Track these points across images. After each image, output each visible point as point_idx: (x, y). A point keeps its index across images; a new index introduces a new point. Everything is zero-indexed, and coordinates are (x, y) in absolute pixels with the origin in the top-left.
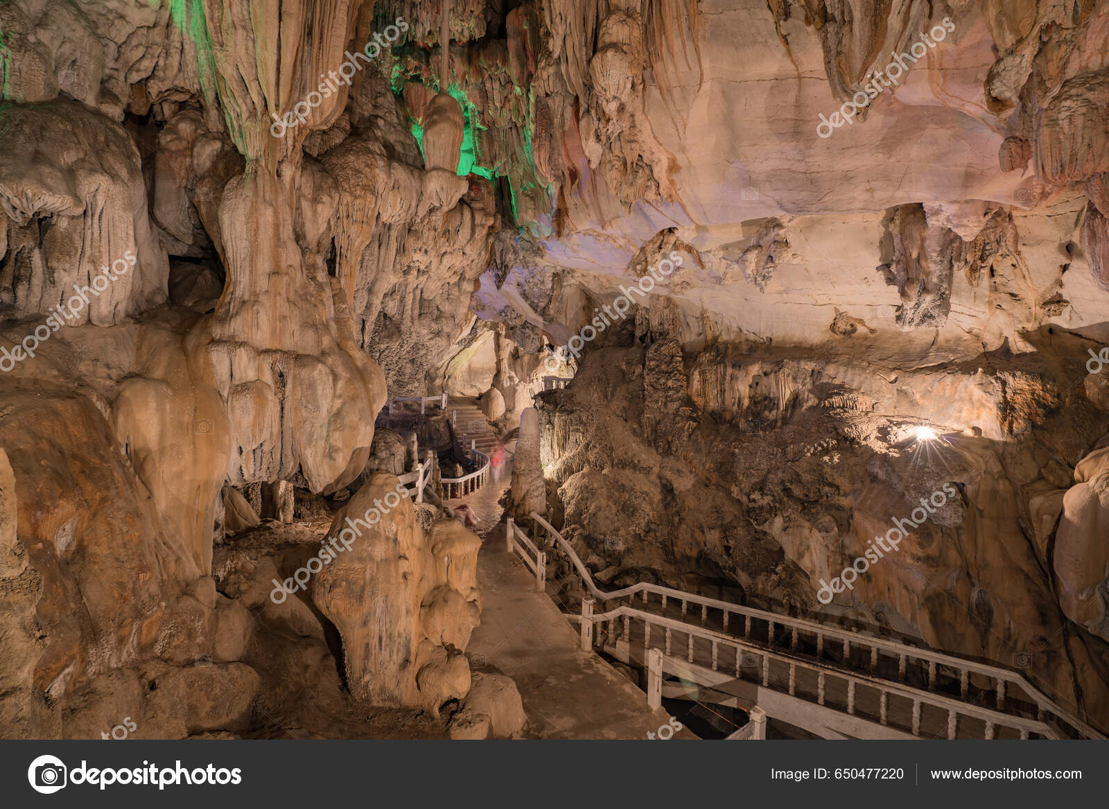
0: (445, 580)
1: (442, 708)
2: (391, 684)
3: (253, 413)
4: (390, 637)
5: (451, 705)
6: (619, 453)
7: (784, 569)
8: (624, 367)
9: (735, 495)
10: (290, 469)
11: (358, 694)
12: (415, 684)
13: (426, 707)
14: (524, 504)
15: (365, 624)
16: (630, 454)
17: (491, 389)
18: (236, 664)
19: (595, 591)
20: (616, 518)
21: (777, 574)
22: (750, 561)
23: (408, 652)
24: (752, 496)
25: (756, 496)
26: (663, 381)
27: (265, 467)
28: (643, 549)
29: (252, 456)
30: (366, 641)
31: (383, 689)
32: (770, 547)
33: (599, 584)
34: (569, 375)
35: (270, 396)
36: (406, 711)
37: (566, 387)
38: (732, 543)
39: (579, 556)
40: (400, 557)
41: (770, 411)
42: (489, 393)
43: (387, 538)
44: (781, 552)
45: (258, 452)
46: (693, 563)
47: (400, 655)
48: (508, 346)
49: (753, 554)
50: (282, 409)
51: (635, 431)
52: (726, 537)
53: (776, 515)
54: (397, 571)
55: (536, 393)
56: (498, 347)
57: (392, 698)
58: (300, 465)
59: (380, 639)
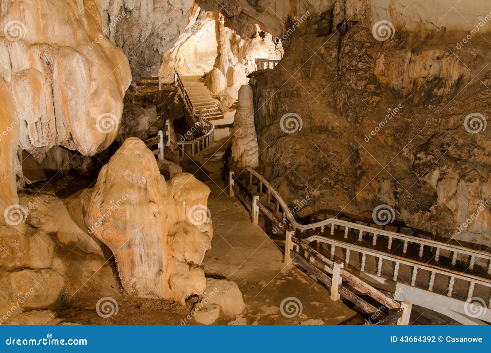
0: (185, 218)
1: (186, 300)
2: (151, 285)
3: (31, 94)
4: (148, 255)
5: (193, 298)
6: (317, 122)
7: (436, 208)
8: (323, 51)
9: (405, 154)
10: (64, 138)
11: (129, 290)
12: (168, 286)
13: (176, 299)
14: (241, 161)
15: (129, 246)
16: (326, 122)
17: (214, 69)
18: (46, 270)
19: (296, 225)
20: (312, 171)
21: (430, 211)
22: (411, 203)
23: (161, 266)
24: (418, 156)
25: (421, 155)
26: (355, 63)
27: (45, 135)
28: (332, 194)
29: (35, 127)
30: (131, 257)
31: (145, 287)
32: (427, 192)
33: (298, 219)
34: (277, 56)
35: (42, 80)
36: (162, 301)
37: (275, 67)
38: (399, 190)
39: (284, 199)
40: (150, 201)
41: (439, 89)
42: (211, 72)
43: (140, 188)
44: (435, 196)
45: (39, 124)
46: (369, 204)
47: (156, 267)
48: (228, 33)
49: (414, 198)
50: (52, 90)
51: (330, 103)
52: (395, 186)
53: (435, 169)
54: (148, 211)
55: (251, 72)
56: (218, 34)
57: (152, 293)
58: (70, 133)
59: (141, 257)
